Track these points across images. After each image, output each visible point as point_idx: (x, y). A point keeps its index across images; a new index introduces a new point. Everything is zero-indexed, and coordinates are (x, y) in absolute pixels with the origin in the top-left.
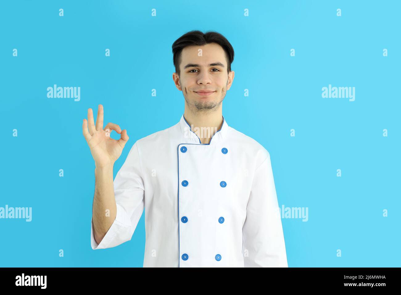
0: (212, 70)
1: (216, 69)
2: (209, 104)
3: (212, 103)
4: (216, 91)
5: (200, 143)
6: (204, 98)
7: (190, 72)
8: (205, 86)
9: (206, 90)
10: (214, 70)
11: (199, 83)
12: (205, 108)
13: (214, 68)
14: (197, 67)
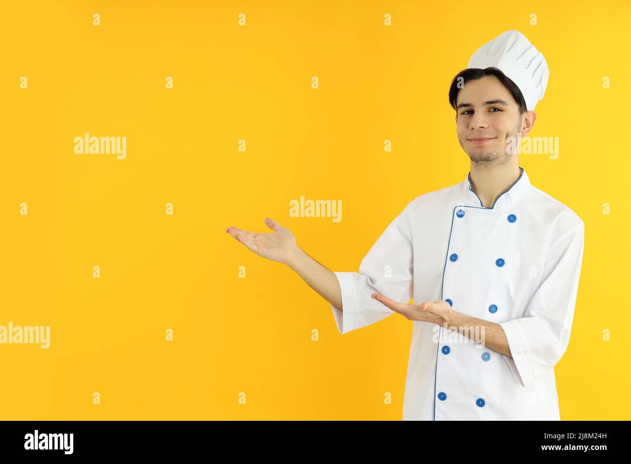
0: (492, 110)
1: (498, 109)
2: (485, 155)
3: (491, 153)
4: (496, 138)
5: (482, 206)
6: (479, 147)
7: (463, 113)
8: (478, 131)
9: (480, 137)
10: (495, 110)
11: (470, 127)
12: (482, 160)
13: (494, 108)
14: (470, 107)
